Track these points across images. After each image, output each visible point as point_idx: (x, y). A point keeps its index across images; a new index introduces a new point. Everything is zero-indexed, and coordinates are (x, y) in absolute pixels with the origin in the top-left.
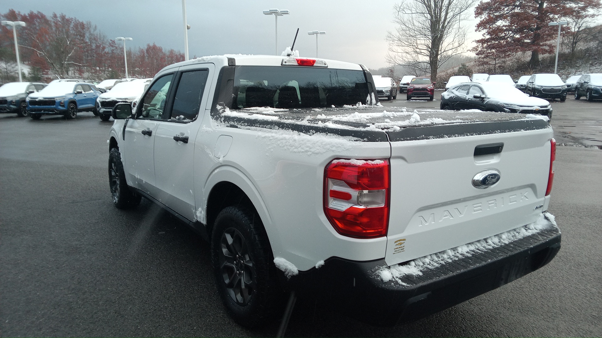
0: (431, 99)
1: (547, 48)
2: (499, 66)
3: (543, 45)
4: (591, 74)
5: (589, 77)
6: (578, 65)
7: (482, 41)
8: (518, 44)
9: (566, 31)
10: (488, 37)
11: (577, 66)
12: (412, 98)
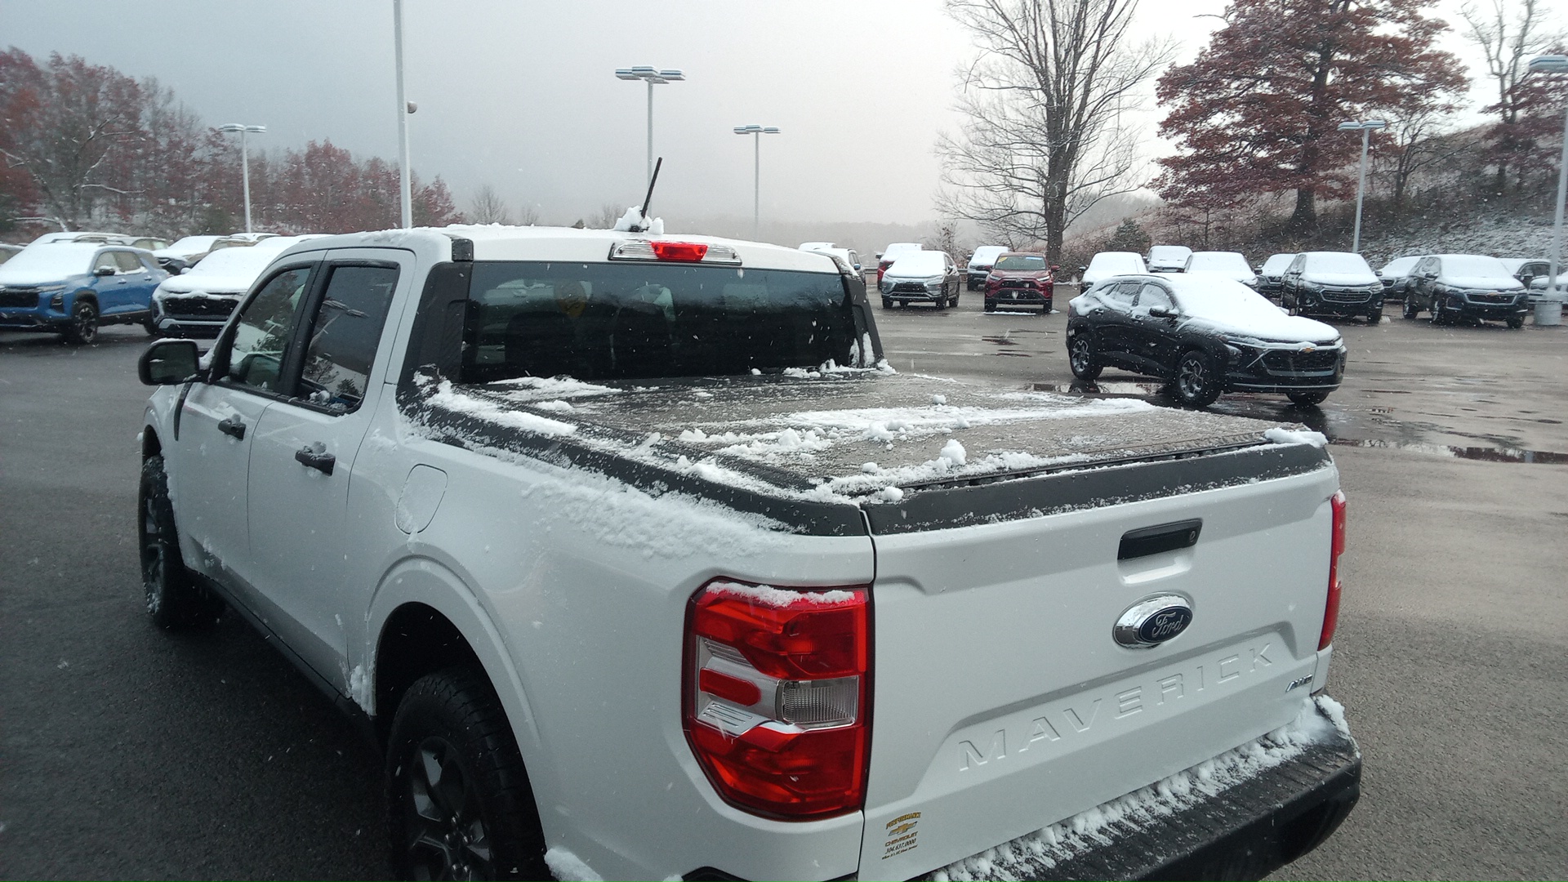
0: (1046, 310)
1: (1336, 185)
2: (1218, 228)
3: (1326, 178)
4: (1443, 257)
5: (1437, 262)
6: (1411, 230)
7: (1174, 163)
8: (1264, 175)
9: (1382, 145)
10: (1189, 152)
11: (1408, 233)
12: (998, 306)
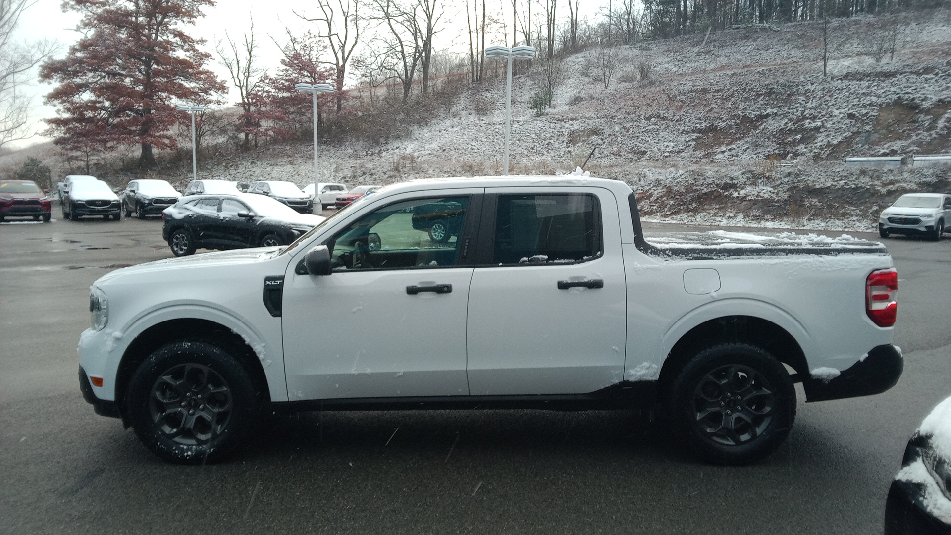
0: (47, 219)
1: (167, 141)
2: (95, 164)
3: (160, 136)
6: (209, 167)
7: (58, 122)
8: (122, 132)
10: (66, 116)
